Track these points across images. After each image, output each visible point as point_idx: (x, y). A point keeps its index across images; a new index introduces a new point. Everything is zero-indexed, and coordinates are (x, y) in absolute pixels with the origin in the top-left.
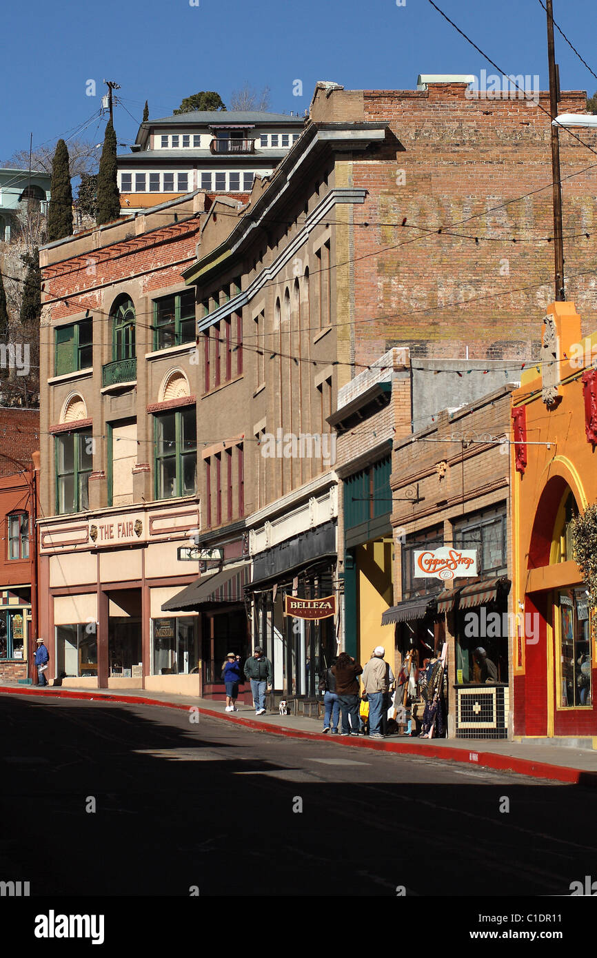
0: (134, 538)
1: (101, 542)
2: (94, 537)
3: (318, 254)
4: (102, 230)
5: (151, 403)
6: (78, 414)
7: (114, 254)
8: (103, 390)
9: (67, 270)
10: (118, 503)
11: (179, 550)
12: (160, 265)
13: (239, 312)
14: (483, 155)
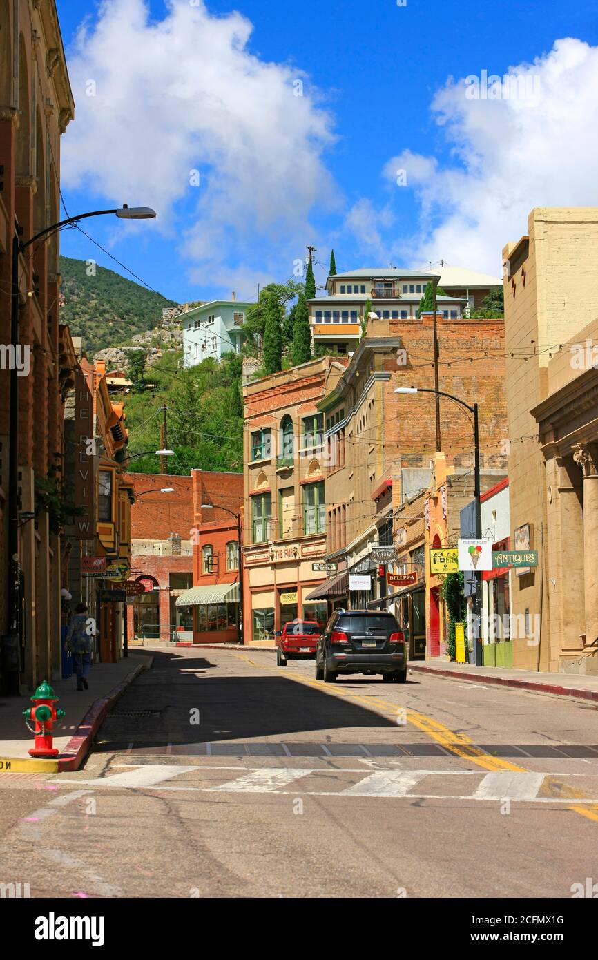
0: (292, 558)
1: (275, 560)
2: (272, 557)
3: (370, 405)
4: (276, 377)
5: (302, 480)
6: (265, 486)
7: (282, 391)
8: (277, 471)
9: (258, 399)
10: (285, 537)
11: (313, 564)
12: (306, 399)
13: (343, 430)
14: (451, 354)
